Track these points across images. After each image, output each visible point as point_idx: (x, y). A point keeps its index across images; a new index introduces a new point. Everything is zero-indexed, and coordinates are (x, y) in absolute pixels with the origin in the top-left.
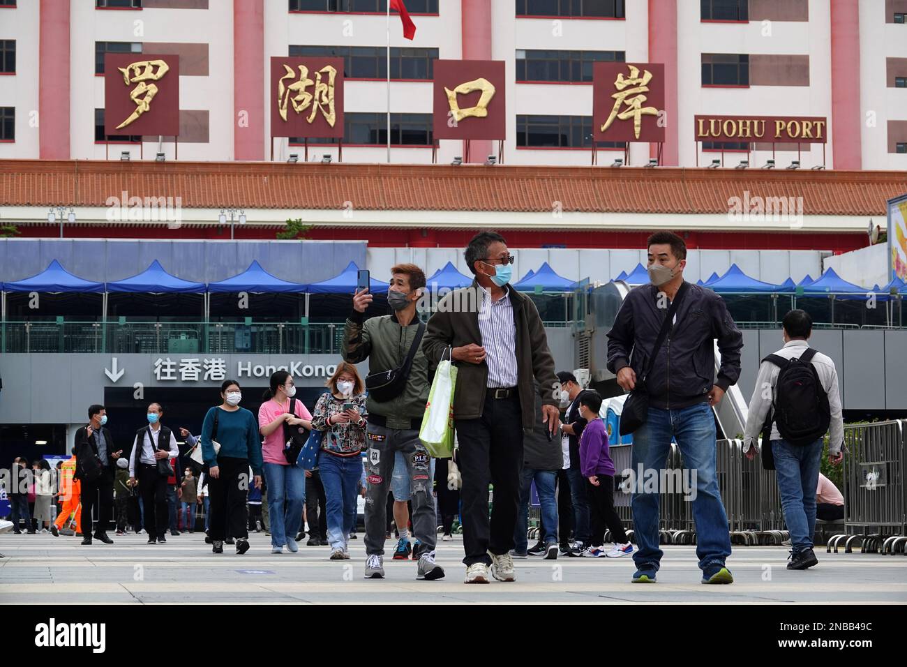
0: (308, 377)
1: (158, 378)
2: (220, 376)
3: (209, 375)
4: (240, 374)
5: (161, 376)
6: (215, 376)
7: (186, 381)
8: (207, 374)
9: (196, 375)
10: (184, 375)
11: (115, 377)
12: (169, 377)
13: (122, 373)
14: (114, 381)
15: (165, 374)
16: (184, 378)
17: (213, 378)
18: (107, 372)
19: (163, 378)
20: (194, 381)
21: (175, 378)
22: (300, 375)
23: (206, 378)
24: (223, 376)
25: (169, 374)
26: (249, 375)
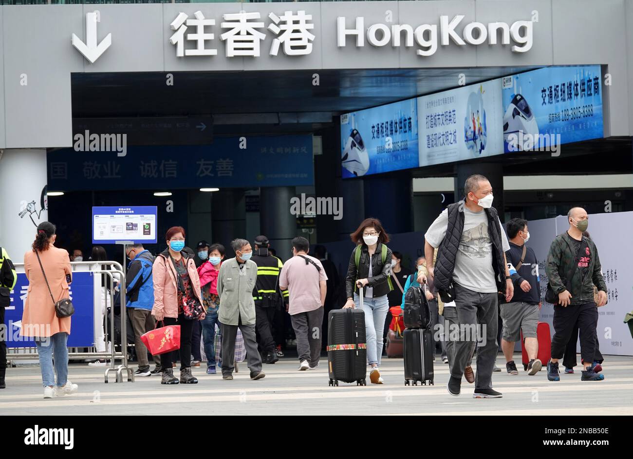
0: (476, 45)
1: (180, 53)
2: (304, 47)
3: (282, 45)
4: (342, 42)
5: (185, 49)
6: (293, 48)
7: (236, 57)
8: (276, 43)
9: (256, 45)
10: (231, 45)
11: (92, 51)
12: (201, 51)
13: (107, 43)
14: (92, 59)
15: (194, 44)
16: (231, 53)
17: (289, 51)
18: (77, 42)
19: (190, 52)
20: (251, 58)
21: (213, 52)
22: (460, 42)
23: (275, 51)
24: (310, 46)
25: (201, 44)
26: (361, 42)
